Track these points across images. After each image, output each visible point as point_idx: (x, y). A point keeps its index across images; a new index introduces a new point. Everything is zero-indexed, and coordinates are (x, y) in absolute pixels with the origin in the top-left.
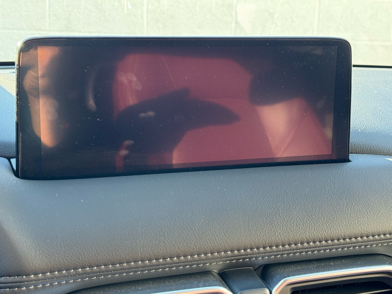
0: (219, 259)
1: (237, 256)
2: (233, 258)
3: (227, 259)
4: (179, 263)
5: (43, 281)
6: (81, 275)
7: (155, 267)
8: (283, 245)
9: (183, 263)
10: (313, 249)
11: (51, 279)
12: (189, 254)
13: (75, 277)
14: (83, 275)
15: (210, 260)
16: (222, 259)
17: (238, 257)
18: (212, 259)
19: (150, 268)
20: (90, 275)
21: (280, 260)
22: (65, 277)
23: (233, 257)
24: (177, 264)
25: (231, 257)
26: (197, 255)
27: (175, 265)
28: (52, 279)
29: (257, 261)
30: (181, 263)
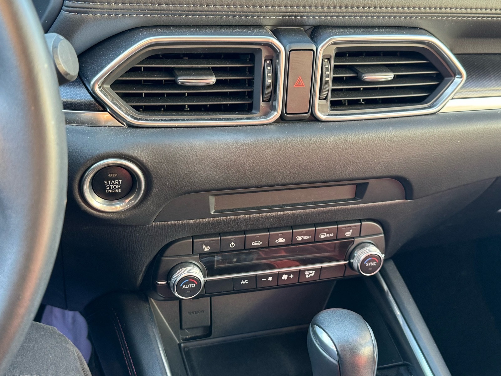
0: (273, 14)
1: (290, 12)
2: (286, 14)
3: (280, 14)
4: (235, 12)
5: (108, 10)
6: (144, 10)
7: (213, 13)
8: (334, 7)
9: (239, 12)
10: (361, 14)
11: (115, 10)
12: (245, 4)
13: (137, 11)
14: (146, 10)
15: (264, 13)
16: (275, 14)
17: (290, 14)
18: (266, 13)
19: (208, 13)
20: (152, 11)
21: (329, 22)
22: (129, 10)
23: (287, 12)
24: (234, 13)
25: (284, 12)
26: (253, 6)
27: (231, 13)
28: (117, 10)
29: (308, 20)
30: (237, 12)
